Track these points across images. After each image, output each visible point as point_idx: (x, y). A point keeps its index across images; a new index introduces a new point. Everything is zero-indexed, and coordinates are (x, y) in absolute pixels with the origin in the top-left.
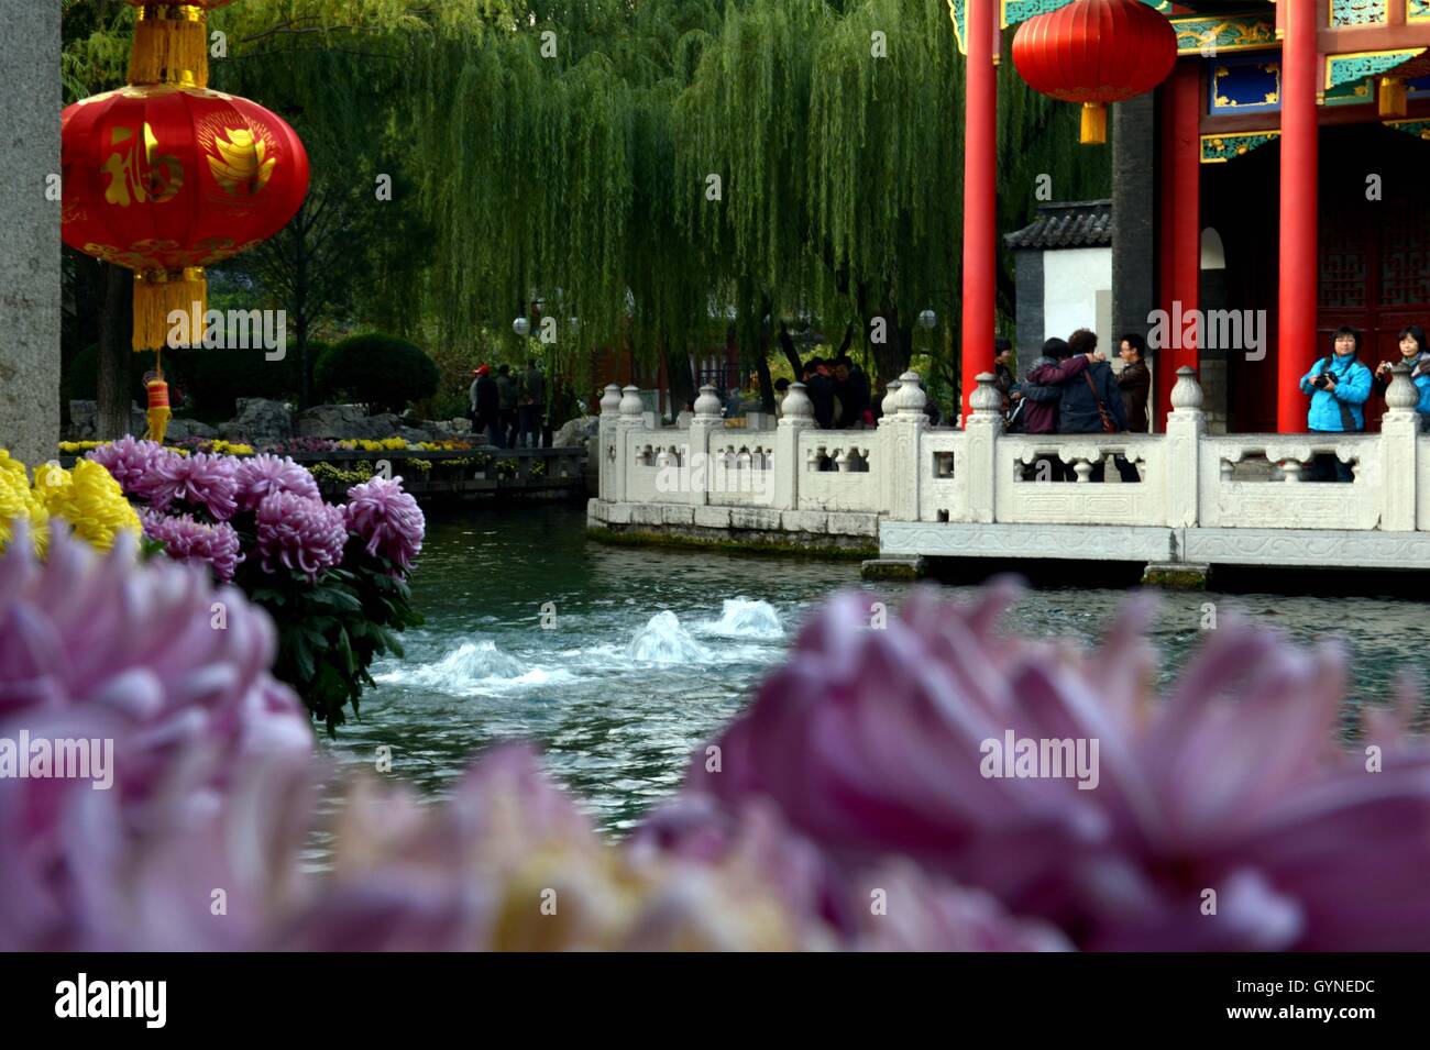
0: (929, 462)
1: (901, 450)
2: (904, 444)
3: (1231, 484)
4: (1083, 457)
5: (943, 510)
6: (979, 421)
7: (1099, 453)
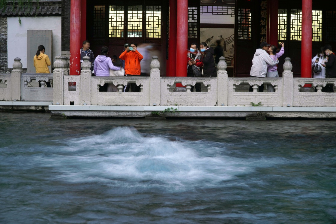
0: (67, 86)
1: (57, 81)
2: (58, 79)
3: (171, 92)
4: (122, 84)
5: (72, 102)
6: (86, 72)
7: (127, 83)
